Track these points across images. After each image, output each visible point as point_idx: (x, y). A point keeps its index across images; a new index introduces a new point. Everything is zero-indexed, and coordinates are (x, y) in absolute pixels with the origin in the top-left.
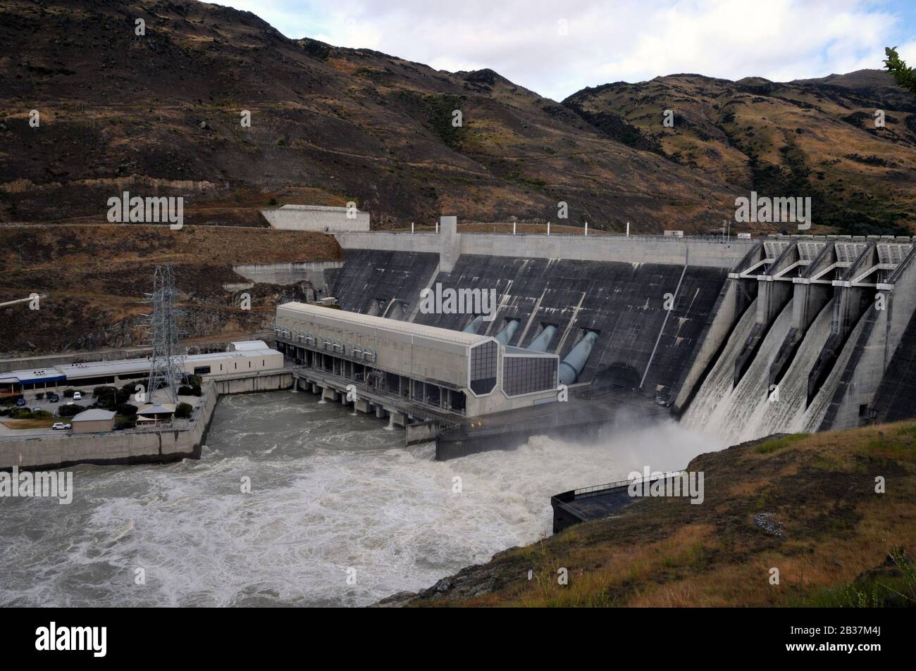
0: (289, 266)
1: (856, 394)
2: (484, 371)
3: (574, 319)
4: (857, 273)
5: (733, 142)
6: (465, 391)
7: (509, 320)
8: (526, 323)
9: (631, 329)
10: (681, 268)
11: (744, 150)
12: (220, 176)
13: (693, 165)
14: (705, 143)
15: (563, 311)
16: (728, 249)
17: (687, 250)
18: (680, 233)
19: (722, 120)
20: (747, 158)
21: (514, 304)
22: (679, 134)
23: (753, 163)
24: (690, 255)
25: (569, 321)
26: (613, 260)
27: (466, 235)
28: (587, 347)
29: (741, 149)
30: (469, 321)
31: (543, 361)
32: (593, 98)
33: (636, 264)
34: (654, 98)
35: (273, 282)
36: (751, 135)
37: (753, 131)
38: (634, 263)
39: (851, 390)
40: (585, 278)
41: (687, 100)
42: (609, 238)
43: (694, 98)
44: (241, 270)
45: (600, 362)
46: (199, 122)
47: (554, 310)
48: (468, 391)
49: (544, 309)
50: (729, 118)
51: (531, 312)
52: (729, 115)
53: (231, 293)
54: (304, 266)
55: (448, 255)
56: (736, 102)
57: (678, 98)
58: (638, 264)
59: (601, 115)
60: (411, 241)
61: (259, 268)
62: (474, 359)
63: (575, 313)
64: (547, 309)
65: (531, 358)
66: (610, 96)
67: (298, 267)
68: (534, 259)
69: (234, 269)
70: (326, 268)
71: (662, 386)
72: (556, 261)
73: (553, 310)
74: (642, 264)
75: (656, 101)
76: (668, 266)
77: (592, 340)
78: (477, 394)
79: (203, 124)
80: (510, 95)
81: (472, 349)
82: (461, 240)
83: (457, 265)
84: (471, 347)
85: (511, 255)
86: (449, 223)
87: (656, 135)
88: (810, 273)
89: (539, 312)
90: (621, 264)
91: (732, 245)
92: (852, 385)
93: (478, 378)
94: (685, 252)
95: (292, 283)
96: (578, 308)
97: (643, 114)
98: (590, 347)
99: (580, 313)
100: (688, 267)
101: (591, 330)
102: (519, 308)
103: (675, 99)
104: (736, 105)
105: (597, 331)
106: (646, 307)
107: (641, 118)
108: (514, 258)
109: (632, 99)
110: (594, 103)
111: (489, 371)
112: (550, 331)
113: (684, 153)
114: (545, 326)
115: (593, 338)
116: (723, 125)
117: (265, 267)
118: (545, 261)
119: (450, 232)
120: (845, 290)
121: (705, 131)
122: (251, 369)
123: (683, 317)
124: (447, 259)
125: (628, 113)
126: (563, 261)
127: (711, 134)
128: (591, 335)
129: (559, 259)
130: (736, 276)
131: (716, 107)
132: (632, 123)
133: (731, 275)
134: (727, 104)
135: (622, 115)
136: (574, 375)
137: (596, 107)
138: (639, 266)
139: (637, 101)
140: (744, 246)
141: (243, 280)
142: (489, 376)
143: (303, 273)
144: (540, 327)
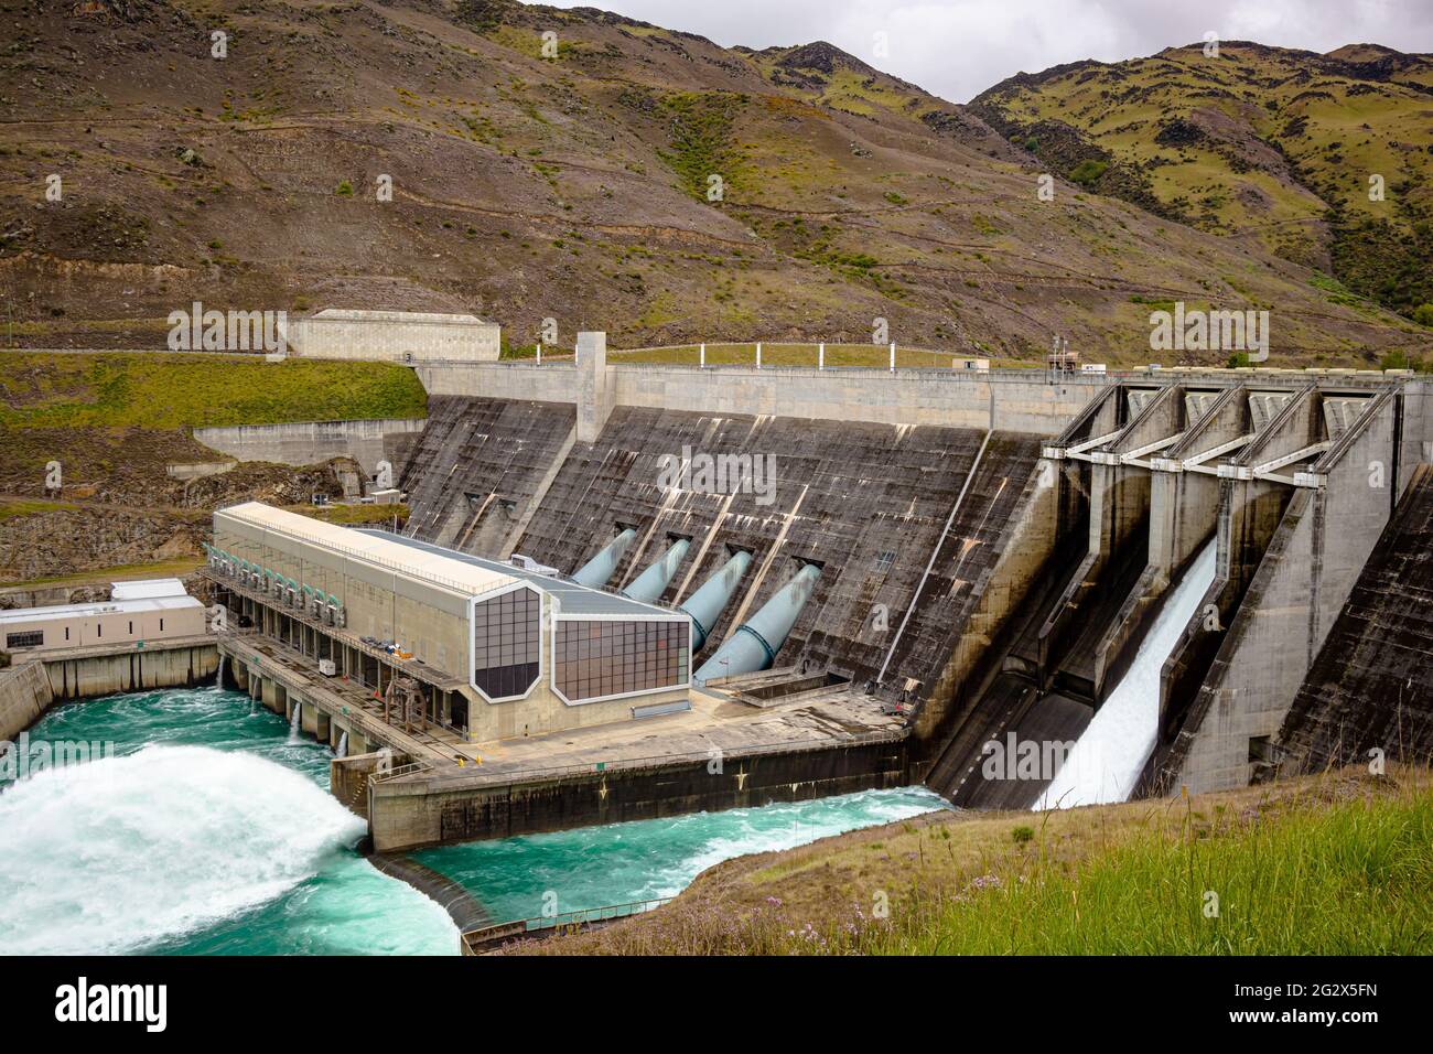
0: (312, 429)
1: (1239, 715)
2: (507, 650)
3: (781, 539)
4: (1269, 451)
5: (1298, 174)
6: (464, 690)
7: (674, 538)
8: (701, 544)
9: (876, 560)
10: (981, 435)
11: (1319, 189)
12: (206, 256)
13: (1211, 221)
14: (1240, 177)
15: (766, 522)
16: (1062, 395)
17: (993, 398)
18: (982, 364)
19: (1281, 130)
20: (1323, 206)
21: (687, 508)
22: (1189, 161)
23: (1334, 217)
24: (999, 407)
25: (773, 541)
26: (862, 419)
27: (622, 369)
28: (795, 596)
29: (1313, 188)
30: (609, 539)
31: (652, 628)
32: (1030, 94)
33: (902, 428)
34: (1147, 92)
35: (277, 460)
36: (1337, 159)
37: (1341, 151)
38: (899, 426)
39: (1223, 704)
40: (811, 456)
41: (1213, 94)
42: (857, 375)
43: (1232, 90)
44: (211, 437)
45: (815, 628)
46: (182, 150)
47: (752, 519)
48: (471, 691)
49: (735, 517)
50: (1296, 128)
51: (712, 521)
52: (1297, 120)
53: (182, 483)
54: (343, 429)
55: (589, 408)
56: (1314, 94)
57: (1195, 91)
58: (906, 427)
59: (1038, 129)
60: (533, 380)
61: (248, 433)
62: (484, 626)
63: (786, 526)
64: (740, 517)
65: (624, 623)
66: (1063, 89)
67: (330, 430)
68: (731, 416)
69: (196, 435)
70: (389, 432)
71: (916, 682)
72: (768, 419)
73: (750, 519)
74: (914, 426)
75: (1150, 98)
76: (960, 430)
77: (807, 580)
78: (492, 696)
79: (190, 153)
80: (861, 92)
81: (477, 605)
82: (616, 379)
83: (607, 427)
84: (475, 601)
85: (694, 408)
86: (593, 344)
87: (1141, 163)
88: (1185, 450)
89: (725, 523)
90: (877, 427)
91: (1069, 389)
92: (1226, 695)
93: (494, 664)
94: (989, 403)
95: (316, 461)
96: (791, 517)
97: (1124, 123)
98: (802, 597)
99: (793, 526)
100: (993, 434)
101: (809, 562)
102: (693, 515)
103: (1190, 91)
104: (1313, 101)
105: (820, 565)
106: (908, 516)
107: (1119, 130)
108: (697, 415)
109: (1105, 94)
110: (1029, 104)
111: (520, 649)
112: (740, 562)
113: (1194, 198)
114: (733, 551)
115: (811, 577)
116: (1281, 141)
117: (261, 432)
118: (750, 419)
119: (593, 362)
120: (1241, 488)
121: (1239, 154)
122: (131, 637)
123: (971, 537)
124: (589, 415)
125: (1094, 122)
126: (779, 419)
127: (1255, 160)
128: (808, 572)
129: (773, 417)
130: (1057, 454)
131: (1272, 106)
132: (1098, 142)
133: (1048, 452)
134: (1294, 100)
135: (1083, 124)
136: (763, 656)
137: (1035, 112)
138: (907, 432)
139: (1115, 98)
140: (1090, 390)
141: (211, 456)
142: (520, 660)
143: (341, 442)
144: (723, 553)
